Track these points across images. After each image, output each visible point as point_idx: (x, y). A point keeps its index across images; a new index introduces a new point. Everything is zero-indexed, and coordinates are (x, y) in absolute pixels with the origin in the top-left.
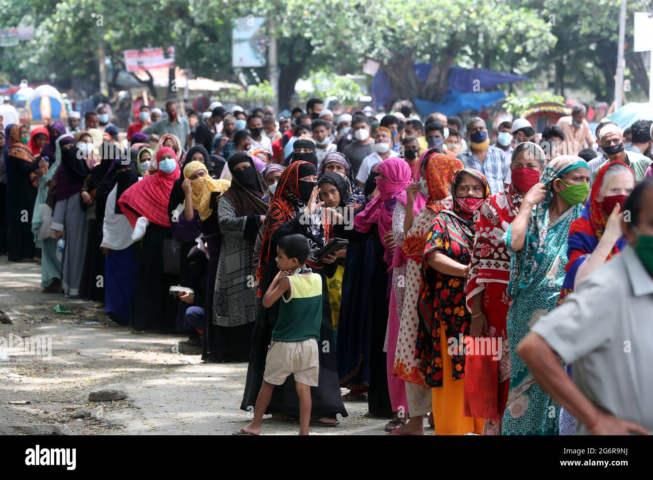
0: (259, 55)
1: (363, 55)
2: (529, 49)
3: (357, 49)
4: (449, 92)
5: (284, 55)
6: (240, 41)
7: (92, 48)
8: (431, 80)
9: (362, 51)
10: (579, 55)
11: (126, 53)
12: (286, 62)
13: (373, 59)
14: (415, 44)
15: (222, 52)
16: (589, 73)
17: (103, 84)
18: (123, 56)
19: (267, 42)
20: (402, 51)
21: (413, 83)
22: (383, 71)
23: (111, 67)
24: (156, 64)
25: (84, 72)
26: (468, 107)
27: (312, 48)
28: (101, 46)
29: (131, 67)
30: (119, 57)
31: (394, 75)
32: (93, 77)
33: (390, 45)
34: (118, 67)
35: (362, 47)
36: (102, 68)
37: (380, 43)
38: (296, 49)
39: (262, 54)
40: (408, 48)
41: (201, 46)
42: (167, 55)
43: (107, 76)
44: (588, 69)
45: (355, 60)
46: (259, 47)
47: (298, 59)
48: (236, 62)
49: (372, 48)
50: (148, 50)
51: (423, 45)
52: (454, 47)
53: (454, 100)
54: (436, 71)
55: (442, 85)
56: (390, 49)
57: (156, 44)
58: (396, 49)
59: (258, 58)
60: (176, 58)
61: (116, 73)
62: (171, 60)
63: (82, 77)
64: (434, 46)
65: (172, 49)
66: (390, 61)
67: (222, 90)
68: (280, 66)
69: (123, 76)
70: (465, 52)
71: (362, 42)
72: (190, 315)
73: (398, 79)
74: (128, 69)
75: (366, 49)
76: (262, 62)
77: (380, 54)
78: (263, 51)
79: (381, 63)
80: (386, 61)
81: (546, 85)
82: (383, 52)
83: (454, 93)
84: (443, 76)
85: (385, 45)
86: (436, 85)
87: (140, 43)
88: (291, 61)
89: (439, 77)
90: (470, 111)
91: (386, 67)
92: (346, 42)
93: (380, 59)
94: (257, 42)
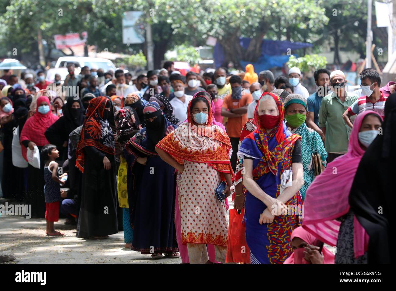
0: (140, 36)
1: (206, 33)
2: (311, 26)
3: (202, 30)
4: (262, 56)
5: (157, 35)
6: (127, 27)
7: (32, 35)
8: (251, 48)
9: (205, 31)
10: (347, 29)
11: (56, 37)
12: (158, 39)
13: (212, 36)
14: (238, 25)
15: (117, 34)
16: (355, 41)
17: (41, 57)
18: (53, 39)
19: (145, 27)
20: (231, 31)
21: (239, 51)
22: (219, 43)
23: (46, 46)
24: (75, 44)
25: (29, 50)
26: (275, 65)
27: (173, 30)
28: (39, 33)
29: (59, 46)
30: (51, 40)
31: (226, 46)
32: (35, 53)
33: (223, 26)
34: (51, 46)
35: (205, 29)
36: (40, 47)
37: (216, 26)
38: (164, 31)
39: (142, 35)
40: (234, 28)
41: (103, 31)
42: (82, 38)
43: (44, 52)
44: (355, 38)
45: (201, 36)
46: (140, 31)
47: (166, 37)
48: (126, 41)
49: (211, 29)
50: (70, 35)
51: (244, 25)
52: (264, 26)
53: (266, 61)
54: (253, 42)
55: (257, 52)
56: (223, 29)
57: (75, 31)
58: (227, 29)
59: (139, 38)
60: (88, 39)
61: (50, 50)
62: (85, 40)
63: (28, 54)
64: (251, 26)
65: (85, 34)
66: (223, 37)
67: (117, 59)
68: (154, 42)
69: (54, 52)
70: (272, 29)
71: (205, 25)
72: (64, 205)
73: (229, 49)
74: (58, 48)
75: (207, 30)
76: (142, 40)
77: (216, 33)
78: (142, 32)
79: (218, 38)
80: (221, 38)
81: (329, 49)
82: (219, 31)
83: (266, 56)
84: (258, 46)
85: (220, 27)
86: (254, 51)
87: (64, 30)
88: (161, 39)
89: (255, 46)
90: (276, 67)
91: (221, 41)
92: (195, 26)
93: (217, 35)
94: (138, 27)
